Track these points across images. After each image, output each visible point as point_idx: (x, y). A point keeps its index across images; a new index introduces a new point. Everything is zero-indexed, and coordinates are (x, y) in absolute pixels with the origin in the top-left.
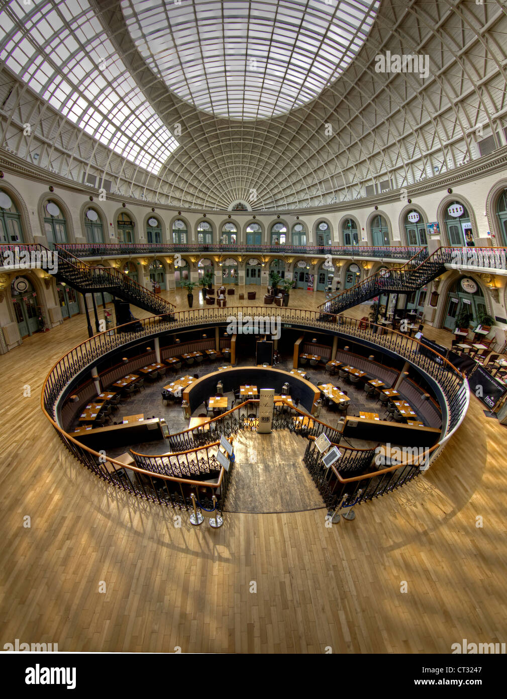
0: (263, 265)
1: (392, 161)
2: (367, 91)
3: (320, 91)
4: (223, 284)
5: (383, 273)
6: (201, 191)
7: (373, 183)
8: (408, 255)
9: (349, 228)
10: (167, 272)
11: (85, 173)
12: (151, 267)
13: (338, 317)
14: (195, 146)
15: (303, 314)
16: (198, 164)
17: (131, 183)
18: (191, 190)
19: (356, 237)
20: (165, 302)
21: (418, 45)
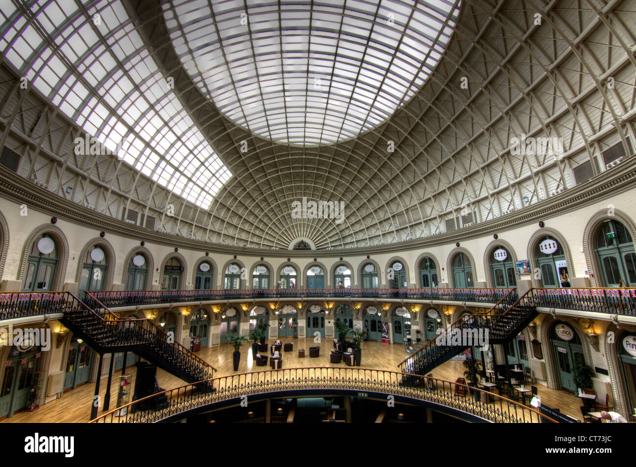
0: (327, 312)
1: (475, 191)
2: (446, 111)
3: (392, 112)
4: (279, 338)
5: (466, 319)
6: (257, 227)
7: (453, 216)
8: (495, 298)
9: (427, 268)
10: (212, 323)
11: (125, 209)
12: (194, 318)
13: (426, 379)
14: (251, 176)
15: (381, 375)
16: (254, 197)
17: (178, 219)
18: (247, 227)
19: (435, 279)
20: (204, 363)
21: (504, 58)
